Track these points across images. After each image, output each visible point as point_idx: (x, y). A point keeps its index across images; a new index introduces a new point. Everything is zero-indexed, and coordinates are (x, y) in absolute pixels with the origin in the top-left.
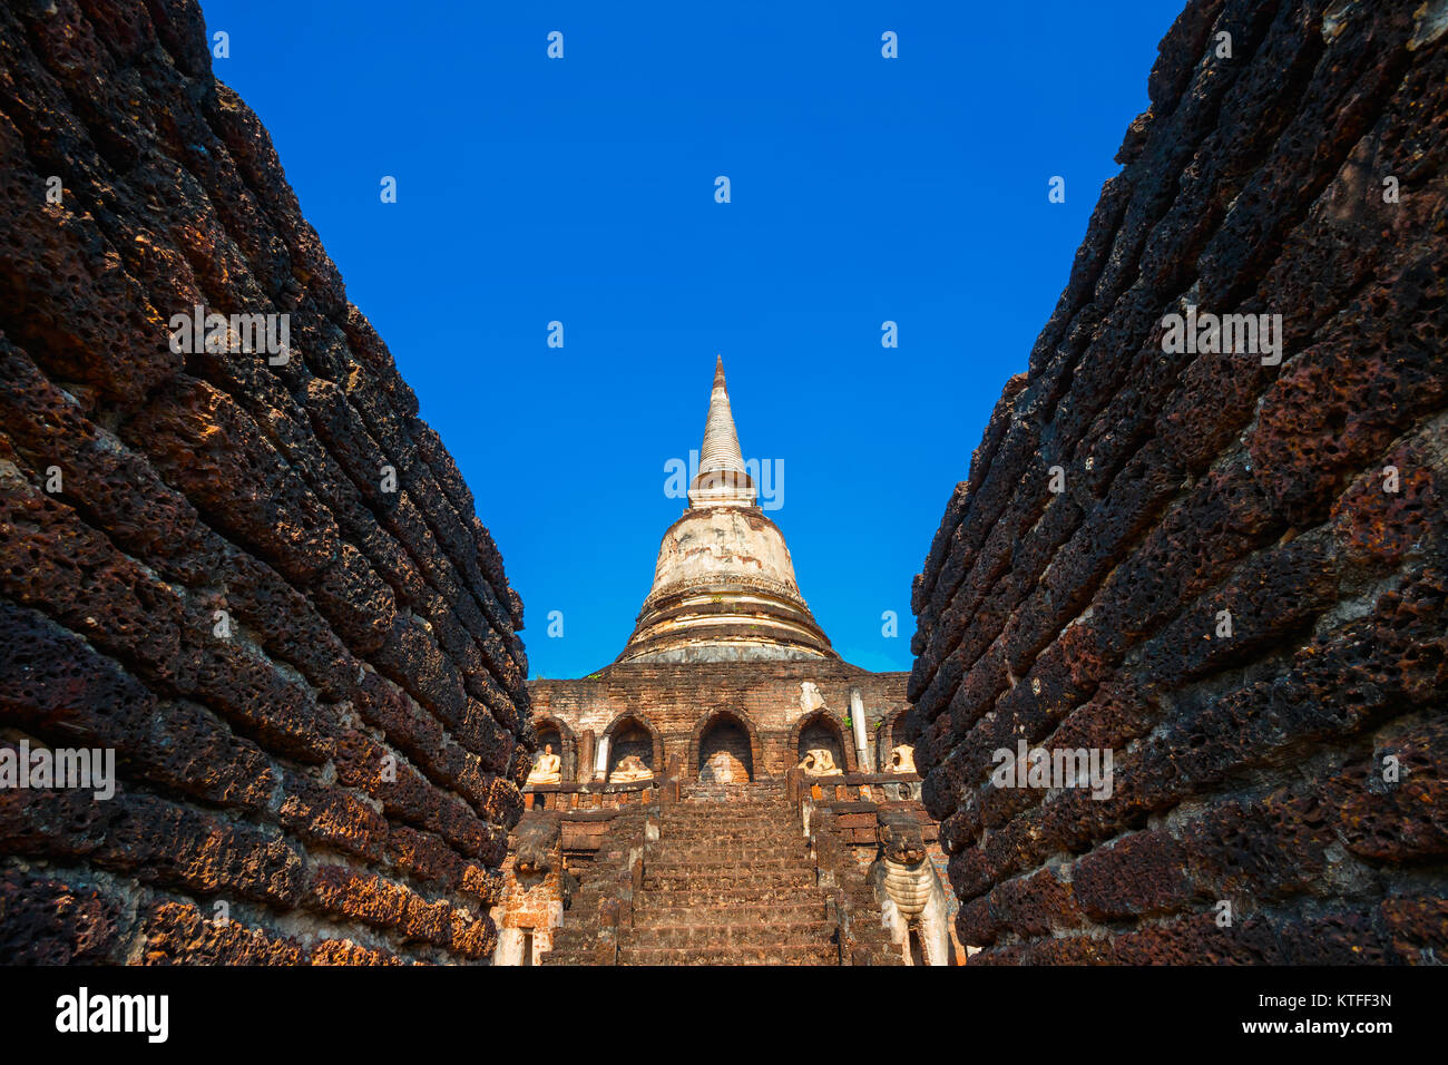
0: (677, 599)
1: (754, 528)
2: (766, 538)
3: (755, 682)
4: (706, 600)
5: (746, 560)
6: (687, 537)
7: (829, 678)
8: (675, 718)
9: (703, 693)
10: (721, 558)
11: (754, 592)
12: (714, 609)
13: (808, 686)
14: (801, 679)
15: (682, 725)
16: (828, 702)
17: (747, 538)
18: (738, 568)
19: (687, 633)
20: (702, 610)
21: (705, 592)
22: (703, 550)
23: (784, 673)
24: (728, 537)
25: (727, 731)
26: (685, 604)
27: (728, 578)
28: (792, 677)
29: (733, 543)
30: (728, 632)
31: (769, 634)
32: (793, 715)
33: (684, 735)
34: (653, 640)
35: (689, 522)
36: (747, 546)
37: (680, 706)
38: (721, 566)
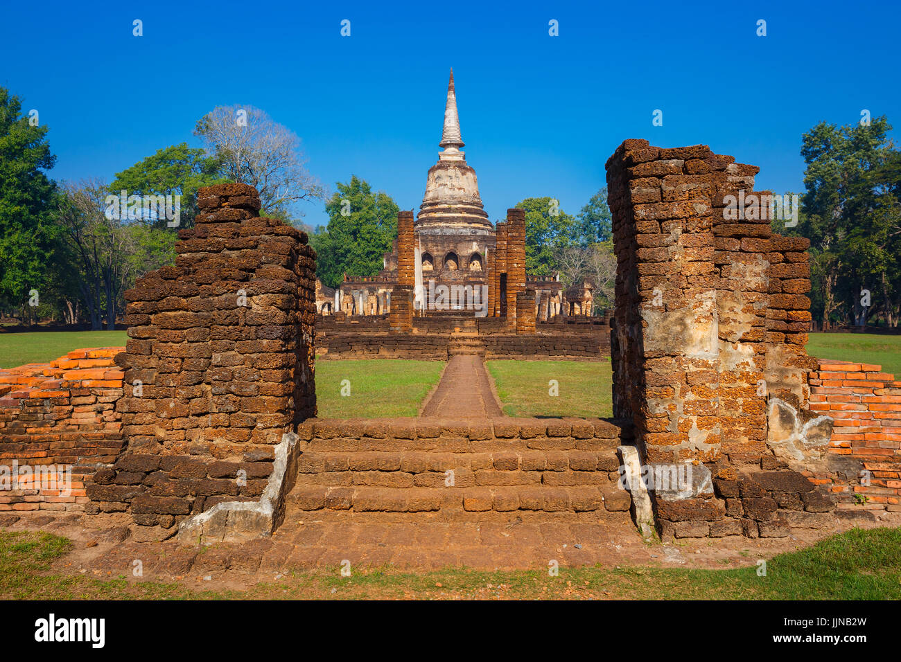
0: (436, 204)
1: (463, 174)
2: (467, 178)
3: (460, 242)
4: (446, 206)
5: (460, 189)
6: (439, 177)
7: (481, 241)
8: (438, 251)
9: (446, 245)
10: (451, 189)
11: (462, 203)
12: (448, 210)
13: (475, 243)
14: (473, 241)
15: (440, 253)
16: (480, 248)
17: (461, 179)
18: (458, 193)
19: (441, 219)
20: (444, 210)
21: (446, 203)
22: (445, 185)
23: (468, 239)
24: (454, 180)
25: (452, 256)
26: (439, 206)
27: (452, 197)
28: (470, 240)
29: (456, 183)
30: (453, 220)
31: (465, 220)
32: (470, 251)
33: (441, 257)
34: (430, 220)
35: (440, 170)
36: (460, 183)
37: (439, 248)
38: (451, 192)
